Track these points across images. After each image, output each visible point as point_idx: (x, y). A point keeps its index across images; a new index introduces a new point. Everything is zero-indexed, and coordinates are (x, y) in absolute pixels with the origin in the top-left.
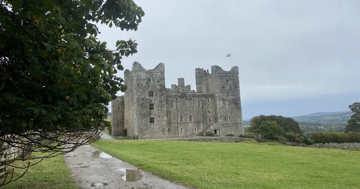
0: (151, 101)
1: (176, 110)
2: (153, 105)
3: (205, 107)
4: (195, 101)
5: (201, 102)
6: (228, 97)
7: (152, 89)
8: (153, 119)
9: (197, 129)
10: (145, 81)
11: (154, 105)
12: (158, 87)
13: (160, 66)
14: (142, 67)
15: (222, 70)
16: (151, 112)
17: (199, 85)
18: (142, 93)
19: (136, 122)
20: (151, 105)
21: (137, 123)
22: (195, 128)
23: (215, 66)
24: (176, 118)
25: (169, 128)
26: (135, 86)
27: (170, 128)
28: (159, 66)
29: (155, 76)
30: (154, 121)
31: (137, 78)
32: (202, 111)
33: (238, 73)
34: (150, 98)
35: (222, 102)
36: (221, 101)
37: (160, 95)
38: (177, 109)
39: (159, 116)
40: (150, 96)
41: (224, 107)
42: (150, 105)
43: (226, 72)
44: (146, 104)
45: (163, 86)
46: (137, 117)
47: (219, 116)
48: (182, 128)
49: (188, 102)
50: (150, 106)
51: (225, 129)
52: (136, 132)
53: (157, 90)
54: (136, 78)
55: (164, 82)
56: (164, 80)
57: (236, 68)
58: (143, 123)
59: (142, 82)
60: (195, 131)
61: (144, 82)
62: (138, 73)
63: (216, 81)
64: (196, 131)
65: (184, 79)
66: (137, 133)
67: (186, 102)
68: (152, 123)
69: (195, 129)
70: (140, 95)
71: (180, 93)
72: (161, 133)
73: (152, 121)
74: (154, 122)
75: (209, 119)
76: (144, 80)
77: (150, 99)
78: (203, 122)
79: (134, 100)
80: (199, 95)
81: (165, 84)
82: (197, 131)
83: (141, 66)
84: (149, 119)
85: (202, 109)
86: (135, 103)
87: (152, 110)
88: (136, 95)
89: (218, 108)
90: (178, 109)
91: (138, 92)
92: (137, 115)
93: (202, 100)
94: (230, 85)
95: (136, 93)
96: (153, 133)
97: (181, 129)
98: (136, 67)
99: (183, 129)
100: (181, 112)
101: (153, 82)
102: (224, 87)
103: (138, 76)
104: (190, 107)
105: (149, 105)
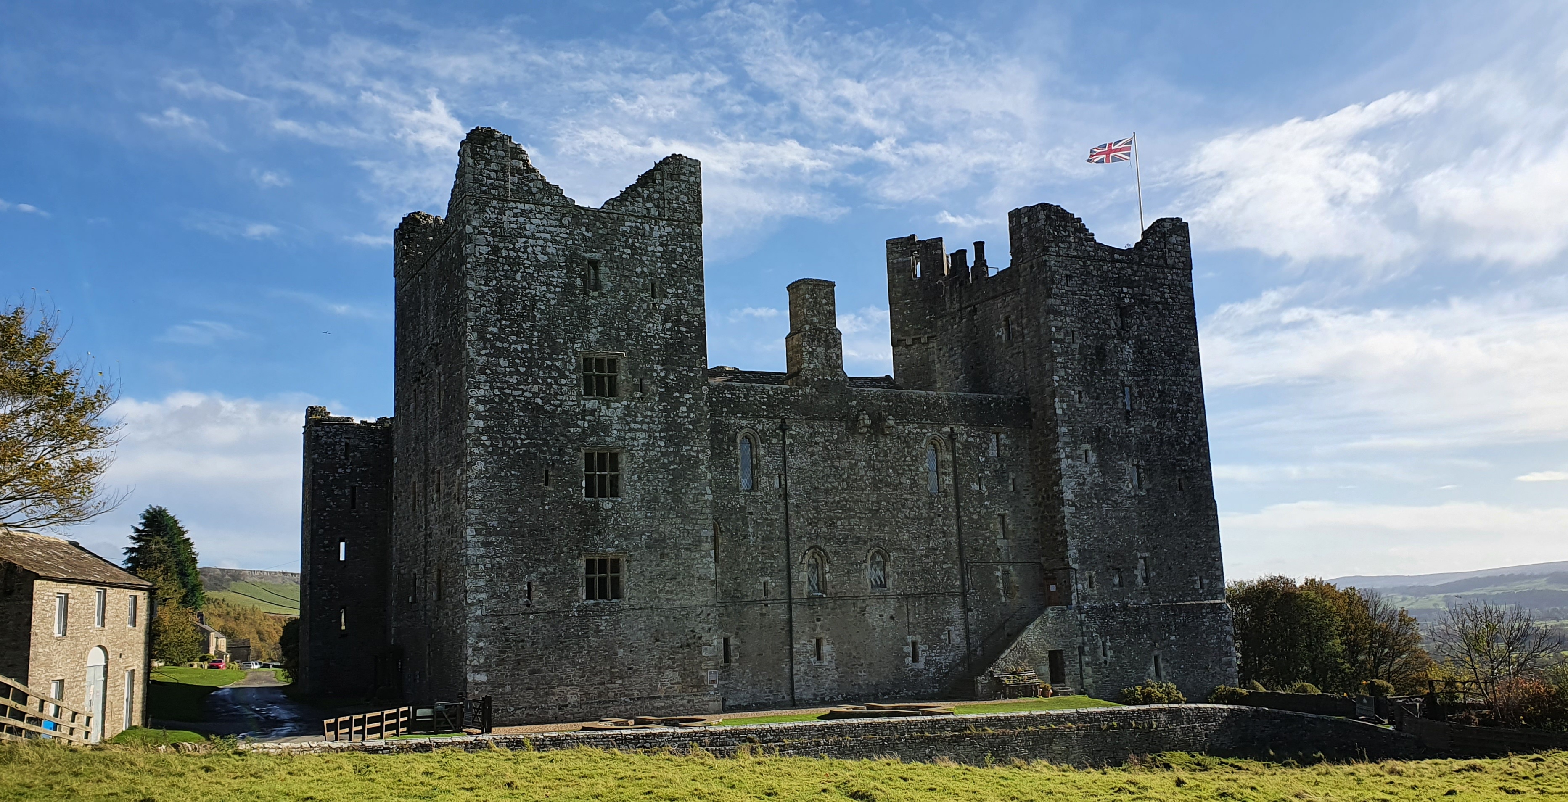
0: (599, 427)
1: (781, 503)
2: (614, 457)
3: (975, 487)
4: (907, 441)
5: (949, 457)
6: (1128, 421)
7: (604, 340)
8: (616, 563)
9: (922, 647)
10: (559, 276)
11: (624, 458)
12: (655, 326)
13: (671, 176)
14: (534, 170)
15: (1090, 237)
16: (596, 507)
17: (915, 352)
18: (531, 364)
19: (477, 590)
20: (601, 456)
21: (483, 596)
22: (910, 638)
23: (1044, 206)
24: (781, 562)
25: (726, 641)
26: (476, 309)
27: (732, 641)
28: (658, 176)
29: (632, 247)
30: (616, 582)
31: (495, 250)
32: (959, 517)
33: (1188, 266)
34: (591, 404)
35: (1093, 458)
36: (1088, 446)
37: (669, 389)
38: (786, 496)
39: (658, 545)
40: (588, 393)
41: (1104, 492)
42: (589, 457)
43: (1113, 250)
44: (561, 452)
45: (688, 324)
46: (486, 545)
47: (1073, 553)
48: (819, 642)
49: (858, 447)
50: (589, 466)
51: (1117, 650)
52: (477, 670)
53: (647, 351)
54: (485, 250)
55: (700, 290)
56: (700, 276)
57: (1172, 232)
58: (537, 595)
59: (529, 279)
60: (909, 660)
61: (549, 284)
62: (502, 212)
63: (1051, 311)
64: (915, 660)
65: (832, 285)
66: (482, 678)
67: (850, 446)
68: (603, 596)
69: (914, 644)
70: (514, 380)
71: (806, 383)
72: (669, 673)
73: (603, 581)
74: (617, 593)
75: (1005, 573)
76: (550, 265)
77: (592, 412)
78: (964, 594)
79: (462, 419)
80: (935, 405)
81: (702, 305)
82: (922, 660)
83: (526, 162)
84: (581, 563)
85: (958, 507)
86: (478, 443)
87: (602, 494)
88: (483, 378)
89: (1068, 495)
90: (791, 501)
91: (499, 353)
92: (490, 531)
93: (952, 436)
94: (1138, 338)
95: (482, 360)
96: (613, 678)
97: (811, 647)
98: (488, 162)
99: (826, 648)
100: (812, 523)
101: (614, 291)
102: (1101, 354)
103: (503, 237)
104: (876, 488)
105: (581, 463)
